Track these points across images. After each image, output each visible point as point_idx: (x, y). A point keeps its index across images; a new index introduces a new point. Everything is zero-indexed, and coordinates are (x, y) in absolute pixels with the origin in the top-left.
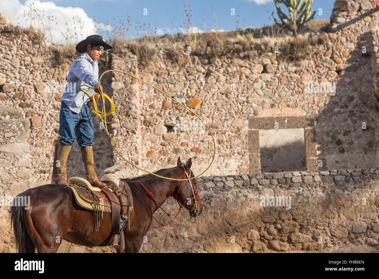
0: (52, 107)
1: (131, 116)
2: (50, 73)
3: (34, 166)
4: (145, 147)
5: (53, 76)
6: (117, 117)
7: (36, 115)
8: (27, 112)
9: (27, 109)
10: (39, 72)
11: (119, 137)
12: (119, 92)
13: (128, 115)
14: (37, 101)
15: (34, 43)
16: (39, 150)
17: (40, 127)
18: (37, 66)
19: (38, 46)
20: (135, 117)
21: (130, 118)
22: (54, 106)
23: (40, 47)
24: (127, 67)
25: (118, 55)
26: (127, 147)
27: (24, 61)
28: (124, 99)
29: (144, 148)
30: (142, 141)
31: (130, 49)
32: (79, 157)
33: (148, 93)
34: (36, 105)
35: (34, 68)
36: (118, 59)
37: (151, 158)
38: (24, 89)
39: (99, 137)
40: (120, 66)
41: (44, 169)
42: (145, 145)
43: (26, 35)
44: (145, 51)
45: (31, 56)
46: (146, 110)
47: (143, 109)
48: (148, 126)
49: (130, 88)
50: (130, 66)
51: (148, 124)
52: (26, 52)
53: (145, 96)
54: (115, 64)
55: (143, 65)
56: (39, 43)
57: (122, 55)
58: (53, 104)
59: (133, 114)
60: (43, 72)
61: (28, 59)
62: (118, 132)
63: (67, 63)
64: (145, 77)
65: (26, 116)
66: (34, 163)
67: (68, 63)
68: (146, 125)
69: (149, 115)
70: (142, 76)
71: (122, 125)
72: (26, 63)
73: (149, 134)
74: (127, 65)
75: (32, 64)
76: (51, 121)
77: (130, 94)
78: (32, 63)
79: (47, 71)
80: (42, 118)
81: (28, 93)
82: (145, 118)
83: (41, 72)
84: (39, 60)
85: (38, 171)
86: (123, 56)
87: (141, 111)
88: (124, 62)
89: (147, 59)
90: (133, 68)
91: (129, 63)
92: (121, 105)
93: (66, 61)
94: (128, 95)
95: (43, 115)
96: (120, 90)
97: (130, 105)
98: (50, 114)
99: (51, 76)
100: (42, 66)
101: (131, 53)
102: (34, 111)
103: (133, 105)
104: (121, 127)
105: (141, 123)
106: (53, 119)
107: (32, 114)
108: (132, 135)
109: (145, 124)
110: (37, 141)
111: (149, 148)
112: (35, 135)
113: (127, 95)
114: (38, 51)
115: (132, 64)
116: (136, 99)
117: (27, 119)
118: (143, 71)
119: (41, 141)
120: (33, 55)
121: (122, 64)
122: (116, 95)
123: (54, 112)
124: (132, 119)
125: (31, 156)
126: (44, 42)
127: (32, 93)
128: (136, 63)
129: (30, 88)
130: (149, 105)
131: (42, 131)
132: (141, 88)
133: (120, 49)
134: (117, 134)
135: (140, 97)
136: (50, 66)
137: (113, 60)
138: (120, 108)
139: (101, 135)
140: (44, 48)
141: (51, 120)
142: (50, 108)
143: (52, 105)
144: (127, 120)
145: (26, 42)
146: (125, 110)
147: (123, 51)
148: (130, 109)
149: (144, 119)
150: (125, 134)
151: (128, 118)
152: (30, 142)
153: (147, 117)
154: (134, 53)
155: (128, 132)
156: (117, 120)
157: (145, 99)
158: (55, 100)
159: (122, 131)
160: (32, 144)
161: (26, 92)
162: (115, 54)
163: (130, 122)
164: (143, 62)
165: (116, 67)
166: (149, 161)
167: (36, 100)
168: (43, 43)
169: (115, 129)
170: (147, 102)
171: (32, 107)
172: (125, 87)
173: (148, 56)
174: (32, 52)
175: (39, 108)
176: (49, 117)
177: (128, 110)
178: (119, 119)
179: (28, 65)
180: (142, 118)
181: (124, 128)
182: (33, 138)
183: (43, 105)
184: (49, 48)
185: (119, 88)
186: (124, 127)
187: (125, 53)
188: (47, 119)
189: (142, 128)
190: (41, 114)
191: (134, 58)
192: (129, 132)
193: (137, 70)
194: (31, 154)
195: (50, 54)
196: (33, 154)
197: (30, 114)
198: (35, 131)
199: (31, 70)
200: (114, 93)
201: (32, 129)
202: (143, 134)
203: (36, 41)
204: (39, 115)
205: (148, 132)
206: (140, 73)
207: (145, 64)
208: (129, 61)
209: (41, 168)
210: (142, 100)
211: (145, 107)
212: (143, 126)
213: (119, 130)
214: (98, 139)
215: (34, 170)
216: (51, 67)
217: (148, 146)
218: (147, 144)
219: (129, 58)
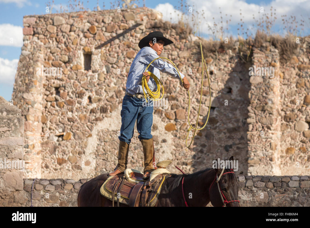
0: (195, 100)
1: (267, 111)
2: (194, 67)
3: (177, 158)
4: (285, 144)
5: (198, 70)
6: (253, 112)
7: (181, 108)
8: (172, 106)
9: (173, 102)
10: (184, 66)
11: (255, 133)
12: (256, 86)
13: (263, 110)
14: (181, 95)
15: (181, 38)
16: (182, 142)
17: (184, 120)
18: (183, 60)
19: (184, 41)
20: (271, 112)
21: (265, 113)
22: (197, 99)
23: (186, 42)
24: (267, 61)
25: (259, 49)
26: (262, 143)
27: (172, 55)
28: (261, 93)
29: (283, 144)
30: (281, 137)
31: (271, 43)
32: (219, 151)
33: (289, 88)
34: (181, 99)
35: (180, 62)
36: (259, 53)
37: (290, 155)
38: (170, 83)
39: (239, 131)
40: (260, 60)
41: (187, 161)
42: (285, 141)
43: (174, 30)
44: (287, 45)
45: (178, 50)
46: (287, 106)
47: (284, 104)
48: (289, 122)
49: (268, 83)
50: (270, 60)
51: (288, 120)
52: (173, 46)
53: (287, 91)
54: (256, 58)
55: (285, 59)
56: (185, 38)
57: (263, 49)
58: (197, 98)
59: (269, 109)
60: (189, 66)
61: (175, 53)
62: (253, 127)
63: (210, 58)
64: (287, 71)
65: (172, 109)
66: (177, 155)
67: (212, 57)
68: (287, 121)
69: (290, 110)
70: (284, 70)
71: (257, 120)
72: (173, 57)
73: (289, 130)
74: (268, 59)
75: (178, 59)
76: (194, 115)
77: (267, 89)
78: (179, 57)
79: (192, 65)
80: (186, 111)
81: (174, 86)
82: (286, 113)
83: (187, 66)
84: (185, 54)
85: (180, 163)
86: (265, 50)
87: (282, 106)
88: (264, 56)
89: (289, 53)
90: (273, 62)
91: (270, 57)
92: (258, 99)
93: (210, 56)
94: (266, 90)
95: (187, 109)
96: (258, 84)
97: (266, 100)
98: (193, 107)
99: (196, 70)
100: (188, 61)
101: (274, 47)
102: (179, 104)
103: (269, 100)
104: (257, 122)
105: (282, 118)
106: (196, 112)
107: (177, 107)
108: (267, 131)
109: (285, 120)
110: (181, 133)
111: (289, 145)
112: (179, 127)
113: (264, 89)
114: (185, 46)
115: (273, 58)
116: (273, 94)
117: (173, 112)
118: (285, 65)
119: (184, 134)
120: (180, 49)
121: (263, 58)
122: (253, 90)
123: (197, 106)
124: (268, 115)
125: (174, 148)
126: (191, 37)
127: (177, 87)
128: (277, 58)
129: (176, 81)
130: (290, 100)
131: (185, 124)
132: (282, 82)
133: (262, 43)
134: (252, 129)
135: (282, 91)
136: (195, 60)
137: (254, 54)
138: (257, 103)
139: (241, 129)
140: (190, 42)
141: (194, 113)
142: (194, 102)
143: (195, 98)
144: (263, 116)
145: (173, 37)
146: (261, 105)
147: (264, 45)
148: (266, 104)
149: (285, 115)
150: (260, 129)
151: (264, 113)
152: (174, 134)
153: (288, 113)
154: (276, 47)
155: (263, 127)
156: (253, 115)
157: (286, 94)
158: (198, 93)
159: (257, 126)
160: (176, 136)
161: (172, 86)
162: (256, 48)
163: (265, 117)
164: (284, 56)
165: (256, 61)
166: (288, 158)
167: (181, 93)
168: (189, 38)
169: (250, 123)
170: (288, 97)
171: (177, 100)
172: (264, 81)
173: (290, 50)
174: (179, 46)
175: (184, 101)
176: (193, 110)
177: (264, 105)
178: (255, 113)
179: (175, 59)
180: (283, 114)
181: (259, 124)
182: (177, 131)
183: (188, 98)
184: (195, 43)
185: (257, 83)
186: (259, 122)
187: (266, 47)
188: (191, 112)
189: (282, 124)
190: (185, 107)
191: (275, 52)
192: (265, 128)
193: (278, 64)
194: (175, 146)
195: (196, 49)
196: (176, 145)
197: (174, 107)
198: (179, 123)
199: (177, 64)
200: (252, 87)
201: (176, 122)
202: (283, 129)
203: (183, 35)
204: (184, 108)
205: (288, 128)
206: (282, 67)
207: (286, 58)
208: (269, 55)
209: (183, 160)
210: (283, 95)
211: (285, 102)
212: (283, 122)
213: (254, 125)
214: (238, 134)
215: (177, 161)
216: (196, 62)
217: (287, 143)
218: (287, 141)
219: (270, 53)
